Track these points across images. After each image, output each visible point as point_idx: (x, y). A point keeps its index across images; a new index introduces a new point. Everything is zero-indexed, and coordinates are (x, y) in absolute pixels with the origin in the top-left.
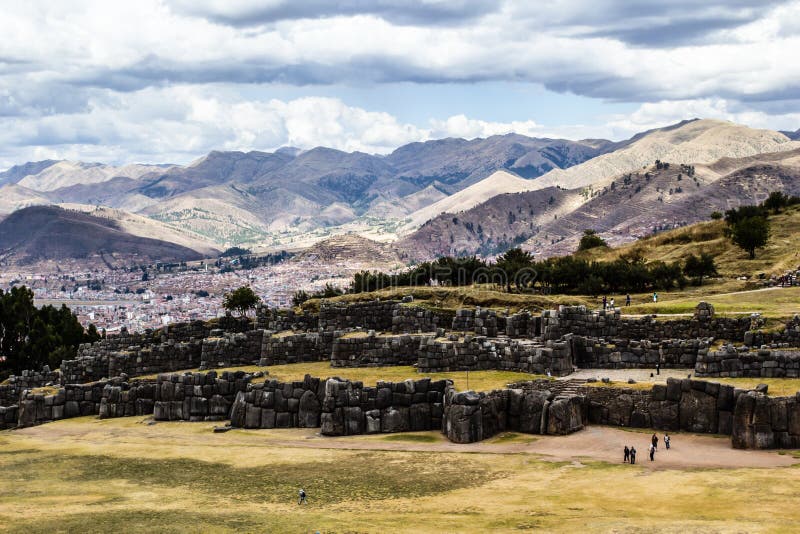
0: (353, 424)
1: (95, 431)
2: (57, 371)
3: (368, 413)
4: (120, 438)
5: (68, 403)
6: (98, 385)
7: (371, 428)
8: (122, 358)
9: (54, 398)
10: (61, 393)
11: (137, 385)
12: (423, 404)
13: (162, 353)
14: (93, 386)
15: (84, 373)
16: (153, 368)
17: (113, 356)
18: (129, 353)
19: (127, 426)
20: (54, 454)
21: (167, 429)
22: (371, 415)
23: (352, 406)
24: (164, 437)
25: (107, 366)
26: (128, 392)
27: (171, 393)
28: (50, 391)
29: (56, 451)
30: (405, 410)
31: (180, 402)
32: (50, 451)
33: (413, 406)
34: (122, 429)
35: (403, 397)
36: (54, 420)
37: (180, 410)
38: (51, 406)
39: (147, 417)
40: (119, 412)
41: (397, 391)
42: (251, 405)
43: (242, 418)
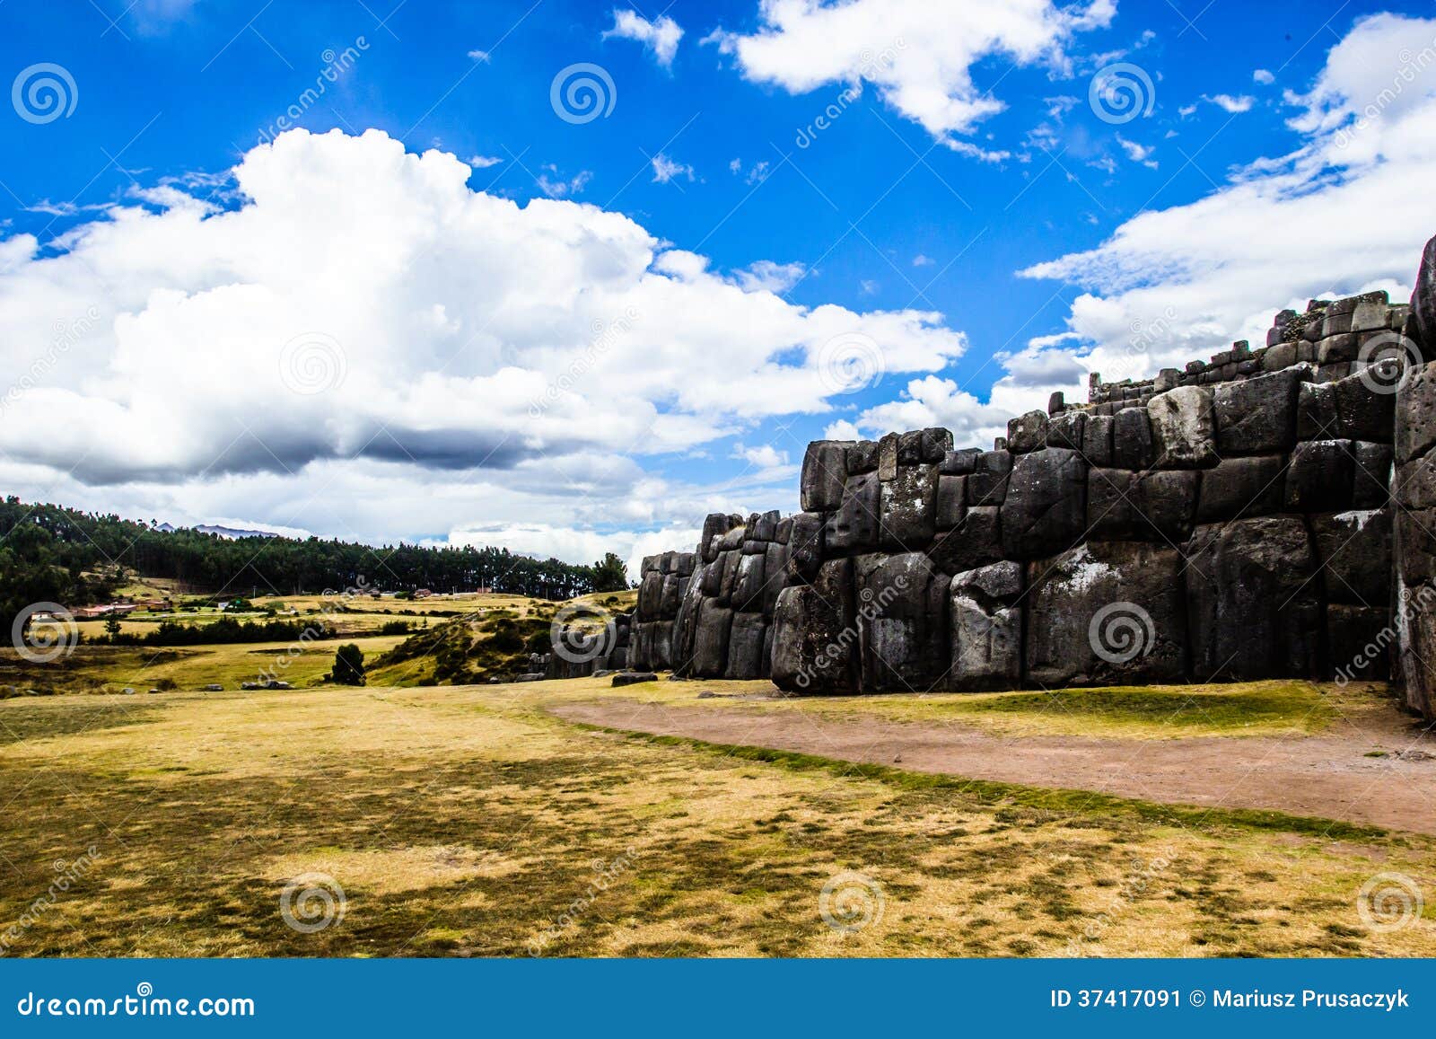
0: (891, 637)
3: (960, 579)
7: (971, 657)
12: (1256, 523)
22: (971, 590)
23: (892, 548)
30: (1153, 563)
33: (1200, 532)
35: (1142, 493)
41: (1112, 461)
42: (710, 600)
43: (688, 644)
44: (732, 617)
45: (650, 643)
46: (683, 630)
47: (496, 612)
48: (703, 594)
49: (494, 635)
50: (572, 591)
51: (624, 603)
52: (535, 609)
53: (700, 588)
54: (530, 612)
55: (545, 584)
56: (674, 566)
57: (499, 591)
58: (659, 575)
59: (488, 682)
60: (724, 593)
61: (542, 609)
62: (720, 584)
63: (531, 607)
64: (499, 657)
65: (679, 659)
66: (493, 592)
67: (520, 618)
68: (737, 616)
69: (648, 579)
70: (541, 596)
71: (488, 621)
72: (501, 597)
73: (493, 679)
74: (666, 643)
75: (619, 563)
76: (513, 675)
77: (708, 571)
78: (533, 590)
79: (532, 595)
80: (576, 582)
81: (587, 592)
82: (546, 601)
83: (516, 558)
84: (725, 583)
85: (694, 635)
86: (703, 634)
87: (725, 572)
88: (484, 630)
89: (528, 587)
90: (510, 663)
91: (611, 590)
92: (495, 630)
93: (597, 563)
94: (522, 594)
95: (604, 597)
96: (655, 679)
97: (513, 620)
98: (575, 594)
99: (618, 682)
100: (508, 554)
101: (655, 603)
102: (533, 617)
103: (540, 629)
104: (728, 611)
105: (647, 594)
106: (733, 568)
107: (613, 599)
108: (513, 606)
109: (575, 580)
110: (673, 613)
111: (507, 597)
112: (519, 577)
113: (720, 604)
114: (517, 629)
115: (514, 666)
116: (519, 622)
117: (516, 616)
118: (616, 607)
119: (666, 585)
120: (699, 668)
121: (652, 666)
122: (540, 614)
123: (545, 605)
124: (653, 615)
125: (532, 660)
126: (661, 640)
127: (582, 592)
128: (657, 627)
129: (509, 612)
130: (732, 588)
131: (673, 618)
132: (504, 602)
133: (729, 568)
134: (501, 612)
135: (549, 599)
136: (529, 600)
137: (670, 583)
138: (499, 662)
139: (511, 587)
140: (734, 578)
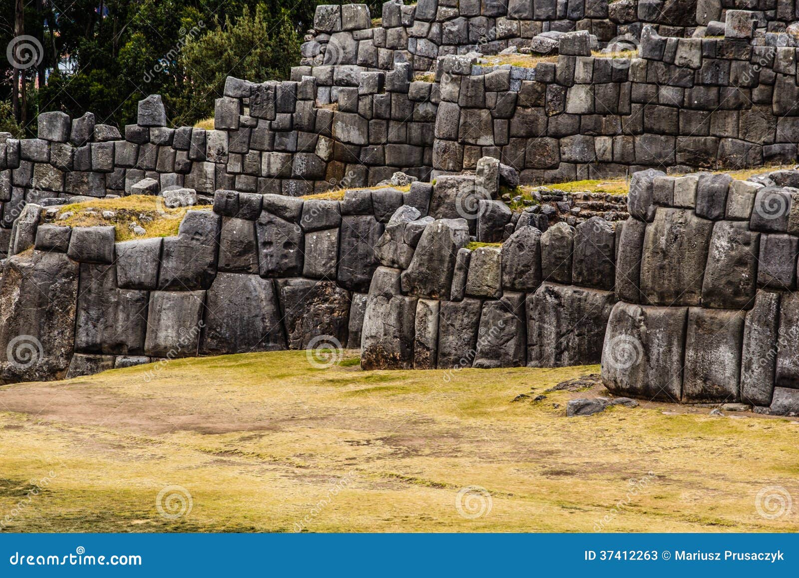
1: (319, 418)
2: (206, 126)
4: (414, 462)
5: (225, 284)
6: (368, 206)
8: (499, 86)
9: (163, 252)
10: (193, 231)
11: (543, 222)
13: (692, 77)
14: (345, 211)
15: (323, 149)
16: (643, 146)
17: (459, 76)
18: (530, 63)
19: (473, 408)
20: (91, 509)
21: (651, 440)
24: (624, 474)
25: (429, 120)
26: (497, 249)
27: (688, 273)
28: (146, 218)
29: (110, 494)
31: (731, 317)
32: (83, 494)
34: (445, 420)
36: (158, 354)
37: (725, 355)
38: (147, 288)
39: (575, 373)
40: (451, 341)
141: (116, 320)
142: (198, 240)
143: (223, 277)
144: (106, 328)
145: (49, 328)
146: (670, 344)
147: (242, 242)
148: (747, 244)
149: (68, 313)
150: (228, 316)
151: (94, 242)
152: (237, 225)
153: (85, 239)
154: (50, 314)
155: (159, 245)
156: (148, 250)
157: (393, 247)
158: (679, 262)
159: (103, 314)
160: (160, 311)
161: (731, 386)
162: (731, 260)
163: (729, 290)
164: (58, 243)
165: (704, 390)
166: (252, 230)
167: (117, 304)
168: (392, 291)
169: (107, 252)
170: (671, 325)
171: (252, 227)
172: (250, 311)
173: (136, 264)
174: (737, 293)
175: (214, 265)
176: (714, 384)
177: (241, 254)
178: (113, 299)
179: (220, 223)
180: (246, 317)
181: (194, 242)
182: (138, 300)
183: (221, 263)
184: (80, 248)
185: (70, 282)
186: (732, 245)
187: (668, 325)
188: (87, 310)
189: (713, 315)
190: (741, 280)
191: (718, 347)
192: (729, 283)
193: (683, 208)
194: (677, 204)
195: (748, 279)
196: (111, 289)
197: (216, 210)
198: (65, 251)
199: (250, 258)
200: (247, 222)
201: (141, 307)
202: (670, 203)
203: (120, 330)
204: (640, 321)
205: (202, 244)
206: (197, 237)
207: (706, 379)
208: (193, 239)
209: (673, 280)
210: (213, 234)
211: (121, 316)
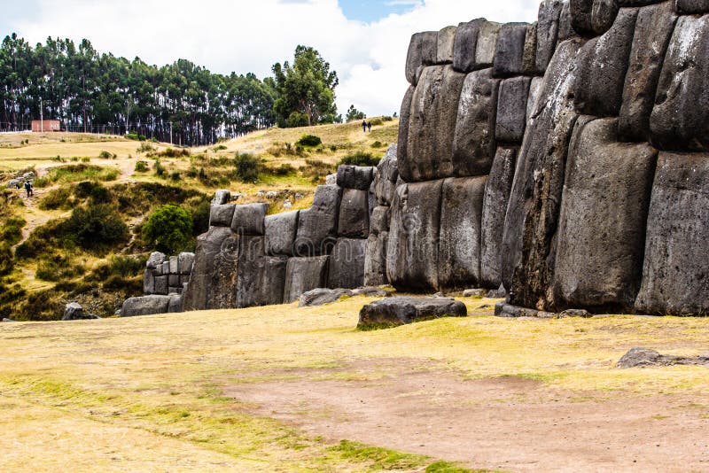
42: (597, 125)
43: (541, 227)
44: (652, 163)
45: (430, 229)
46: (529, 194)
47: (71, 169)
48: (581, 111)
49: (68, 214)
50: (223, 127)
51: (334, 149)
52: (151, 163)
53: (570, 96)
54: (141, 168)
55: (166, 114)
56: (485, 53)
57: (74, 128)
58: (449, 74)
59: (60, 314)
60: (633, 108)
61: (165, 163)
62: (620, 85)
63: (142, 157)
64: (79, 261)
65: (519, 264)
66: (63, 128)
67: (121, 180)
68: (666, 162)
69: (424, 84)
70: (160, 137)
71: (56, 187)
72: (80, 140)
73: (72, 305)
74: (467, 230)
75: (321, 67)
76: (109, 298)
77: (591, 56)
78: (143, 123)
79: (143, 134)
80: (230, 109)
81: (252, 128)
82: (172, 146)
83: (107, 63)
84: (635, 84)
85: (558, 206)
86: (581, 206)
87: (634, 56)
88: (50, 205)
89: (132, 118)
90: (103, 272)
91: (303, 123)
92: (71, 205)
93: (277, 67)
94: (122, 131)
95: (293, 135)
96: (461, 311)
97: (107, 185)
98: (228, 131)
99: (372, 318)
100: (91, 52)
101: (442, 137)
102: (150, 178)
103: (164, 201)
104: (643, 151)
105: (423, 117)
106: (655, 48)
107: (311, 142)
108: (106, 156)
109: (227, 103)
110: (483, 161)
111: (91, 140)
112: (115, 99)
113: (623, 135)
114: (116, 203)
115: (111, 278)
116: (117, 188)
117: (111, 178)
118: (316, 157)
119: (467, 95)
120: (570, 287)
121: (434, 280)
122: (160, 172)
123: (170, 154)
124: (435, 163)
125: (151, 268)
126: (455, 221)
127: (243, 128)
128: (445, 194)
129: (99, 169)
130: (651, 95)
131: (484, 171)
132: (87, 149)
133: (646, 47)
134: (82, 168)
135: (176, 142)
136: (138, 144)
137: (476, 91)
138: (81, 271)
139: (103, 121)
140: (657, 72)
141: (261, 284)
142: (323, 210)
143: (342, 242)
144: (255, 291)
145: (216, 292)
146: (425, 223)
147: (355, 210)
148: (488, 94)
149: (230, 278)
150: (342, 276)
151: (248, 216)
152: (353, 195)
153: (242, 215)
154: (216, 280)
155: (295, 217)
156: (286, 221)
157: (382, 184)
158: (435, 126)
159: (253, 279)
160: (292, 275)
161: (473, 268)
162: (473, 115)
163: (472, 151)
164: (224, 218)
165: (453, 275)
166: (364, 199)
167: (263, 268)
168: (379, 228)
169: (257, 224)
170: (426, 200)
171: (364, 196)
172: (357, 272)
173: (276, 234)
174: (479, 154)
175: (334, 232)
176: (459, 267)
177: (355, 221)
178: (261, 266)
179: (340, 194)
180: (354, 276)
181: (320, 212)
182: (278, 266)
183: (340, 231)
184: (239, 223)
185: (231, 252)
186: (475, 97)
187: (424, 201)
188: (242, 275)
189: (460, 184)
190: (482, 137)
191: (462, 221)
192: (472, 142)
193: (443, 63)
194: (439, 60)
195: (488, 136)
196: (260, 257)
197: (339, 183)
198: (229, 226)
199: (362, 224)
200: (360, 191)
201: (280, 272)
202: (434, 60)
203: (264, 291)
204: (404, 199)
205: (326, 213)
206: (322, 207)
207: (453, 261)
208: (319, 209)
209: (431, 147)
210: (334, 204)
211: (265, 280)
